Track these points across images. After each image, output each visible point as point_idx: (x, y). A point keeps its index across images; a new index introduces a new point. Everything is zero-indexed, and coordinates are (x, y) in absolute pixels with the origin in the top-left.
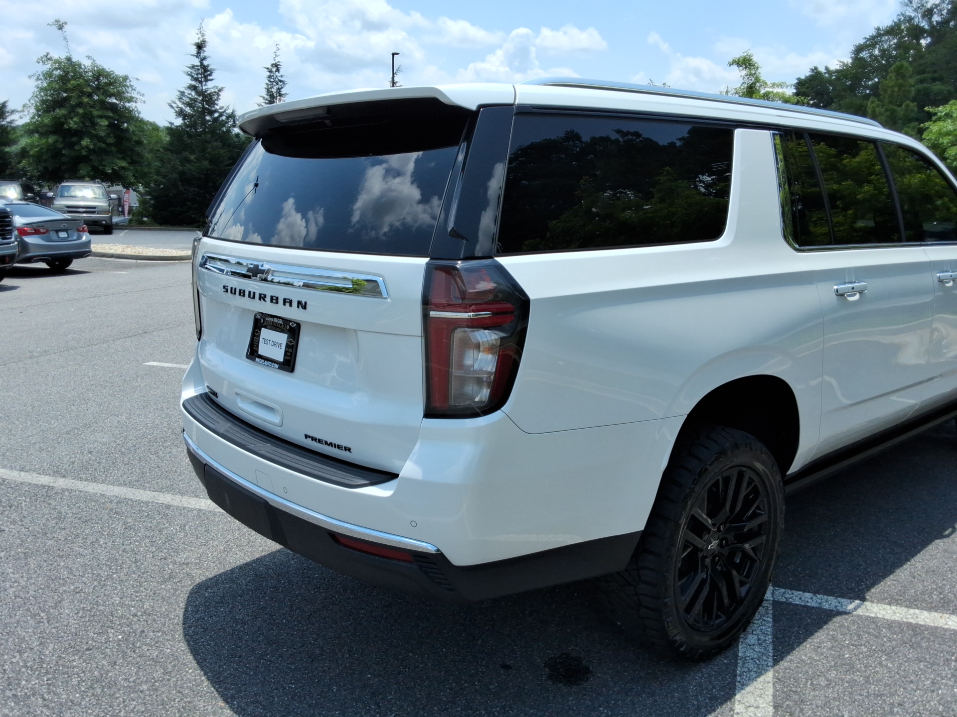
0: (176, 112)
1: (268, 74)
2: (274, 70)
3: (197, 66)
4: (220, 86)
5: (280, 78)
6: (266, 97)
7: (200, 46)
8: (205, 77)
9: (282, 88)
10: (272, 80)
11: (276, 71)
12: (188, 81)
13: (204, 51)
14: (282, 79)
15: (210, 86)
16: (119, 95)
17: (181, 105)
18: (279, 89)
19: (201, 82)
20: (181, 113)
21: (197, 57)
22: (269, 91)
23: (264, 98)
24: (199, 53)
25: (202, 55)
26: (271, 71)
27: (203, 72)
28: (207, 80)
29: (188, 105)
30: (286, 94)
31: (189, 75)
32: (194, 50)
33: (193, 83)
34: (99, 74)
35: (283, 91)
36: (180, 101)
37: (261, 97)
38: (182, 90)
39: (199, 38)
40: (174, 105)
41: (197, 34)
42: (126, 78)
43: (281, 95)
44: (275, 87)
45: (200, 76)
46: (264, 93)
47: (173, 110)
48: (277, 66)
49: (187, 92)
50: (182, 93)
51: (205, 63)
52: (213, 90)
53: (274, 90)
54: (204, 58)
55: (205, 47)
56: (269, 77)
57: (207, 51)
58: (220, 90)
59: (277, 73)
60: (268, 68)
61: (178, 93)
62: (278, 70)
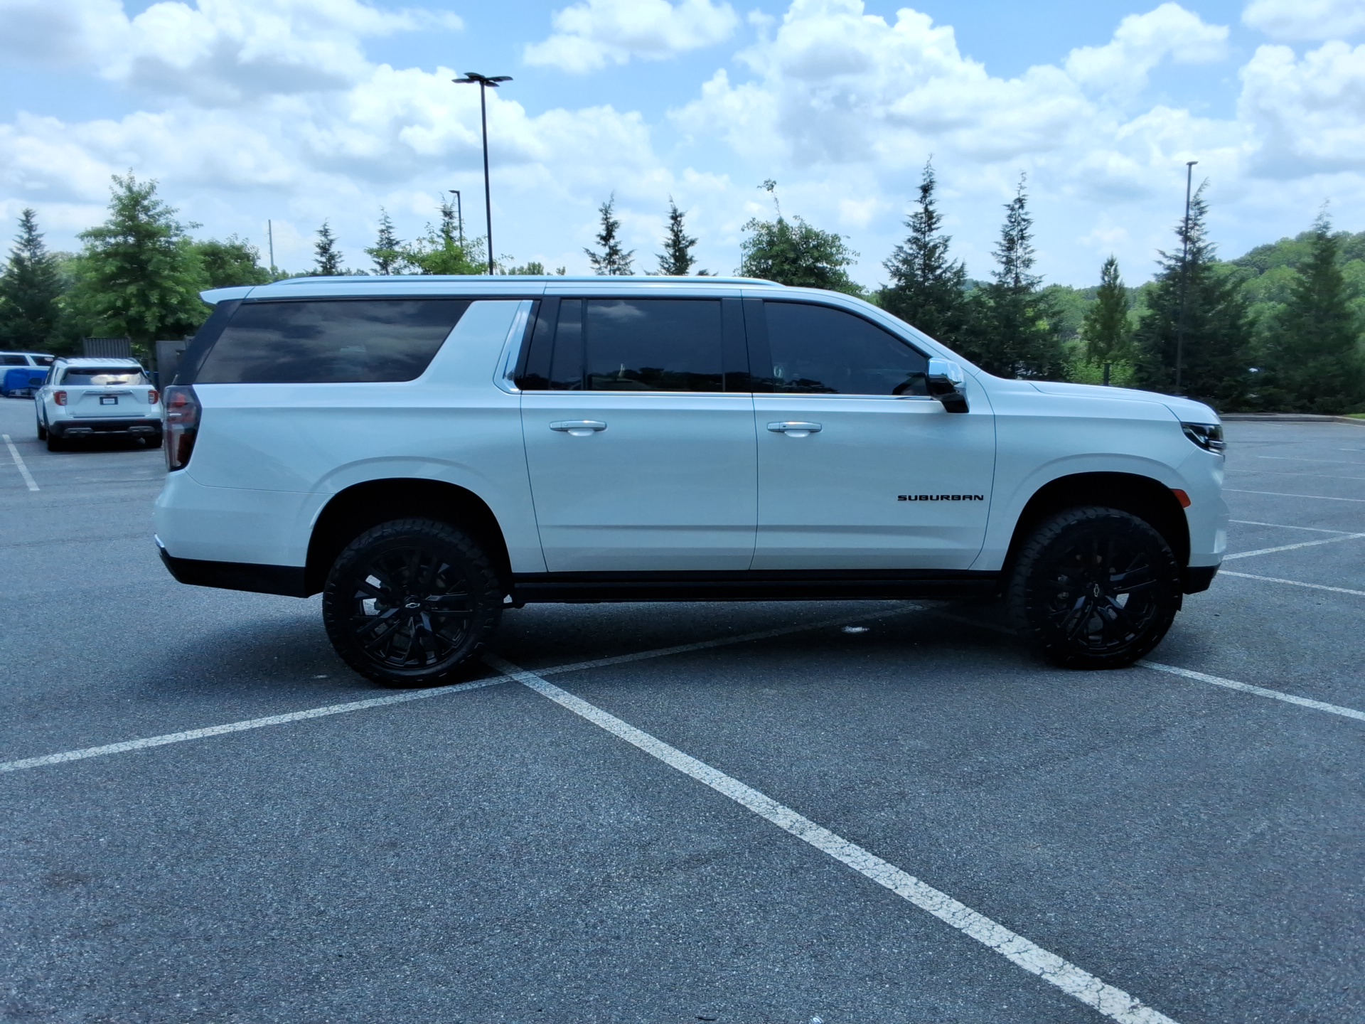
0: (892, 272)
1: (1009, 212)
2: (1017, 206)
3: (921, 214)
4: (947, 234)
5: (1023, 217)
6: (1004, 242)
7: (926, 189)
8: (929, 226)
9: (1025, 229)
10: (1013, 220)
11: (1019, 208)
12: (911, 233)
13: (930, 194)
14: (1026, 217)
15: (934, 237)
16: (828, 258)
17: (897, 264)
18: (1022, 230)
19: (924, 233)
20: (897, 273)
21: (921, 202)
22: (1007, 235)
23: (1000, 244)
24: (924, 197)
25: (928, 200)
26: (1013, 209)
27: (929, 219)
28: (931, 230)
29: (905, 261)
30: (1030, 236)
31: (909, 225)
32: (920, 194)
33: (915, 234)
34: (808, 235)
35: (1027, 233)
36: (896, 259)
37: (997, 243)
38: (900, 244)
39: (925, 180)
40: (889, 264)
41: (924, 174)
42: (836, 237)
43: (1023, 238)
44: (1016, 229)
45: (923, 226)
46: (1000, 238)
47: (888, 270)
48: (1020, 201)
49: (907, 248)
50: (900, 248)
51: (931, 208)
52: (938, 241)
53: (1014, 233)
54: (931, 203)
55: (932, 189)
56: (1010, 216)
57: (935, 194)
58: (947, 241)
59: (1020, 210)
60: (1009, 206)
61: (895, 249)
62: (1022, 207)
